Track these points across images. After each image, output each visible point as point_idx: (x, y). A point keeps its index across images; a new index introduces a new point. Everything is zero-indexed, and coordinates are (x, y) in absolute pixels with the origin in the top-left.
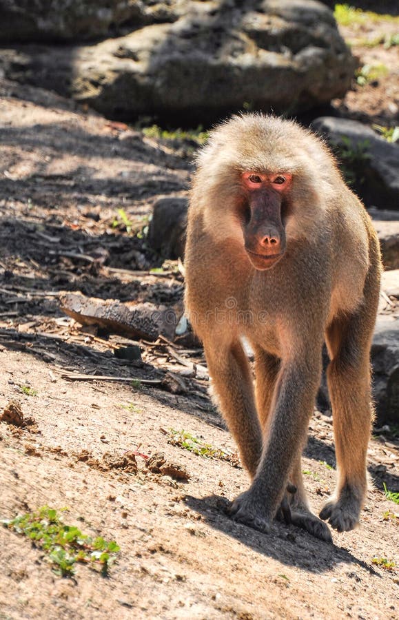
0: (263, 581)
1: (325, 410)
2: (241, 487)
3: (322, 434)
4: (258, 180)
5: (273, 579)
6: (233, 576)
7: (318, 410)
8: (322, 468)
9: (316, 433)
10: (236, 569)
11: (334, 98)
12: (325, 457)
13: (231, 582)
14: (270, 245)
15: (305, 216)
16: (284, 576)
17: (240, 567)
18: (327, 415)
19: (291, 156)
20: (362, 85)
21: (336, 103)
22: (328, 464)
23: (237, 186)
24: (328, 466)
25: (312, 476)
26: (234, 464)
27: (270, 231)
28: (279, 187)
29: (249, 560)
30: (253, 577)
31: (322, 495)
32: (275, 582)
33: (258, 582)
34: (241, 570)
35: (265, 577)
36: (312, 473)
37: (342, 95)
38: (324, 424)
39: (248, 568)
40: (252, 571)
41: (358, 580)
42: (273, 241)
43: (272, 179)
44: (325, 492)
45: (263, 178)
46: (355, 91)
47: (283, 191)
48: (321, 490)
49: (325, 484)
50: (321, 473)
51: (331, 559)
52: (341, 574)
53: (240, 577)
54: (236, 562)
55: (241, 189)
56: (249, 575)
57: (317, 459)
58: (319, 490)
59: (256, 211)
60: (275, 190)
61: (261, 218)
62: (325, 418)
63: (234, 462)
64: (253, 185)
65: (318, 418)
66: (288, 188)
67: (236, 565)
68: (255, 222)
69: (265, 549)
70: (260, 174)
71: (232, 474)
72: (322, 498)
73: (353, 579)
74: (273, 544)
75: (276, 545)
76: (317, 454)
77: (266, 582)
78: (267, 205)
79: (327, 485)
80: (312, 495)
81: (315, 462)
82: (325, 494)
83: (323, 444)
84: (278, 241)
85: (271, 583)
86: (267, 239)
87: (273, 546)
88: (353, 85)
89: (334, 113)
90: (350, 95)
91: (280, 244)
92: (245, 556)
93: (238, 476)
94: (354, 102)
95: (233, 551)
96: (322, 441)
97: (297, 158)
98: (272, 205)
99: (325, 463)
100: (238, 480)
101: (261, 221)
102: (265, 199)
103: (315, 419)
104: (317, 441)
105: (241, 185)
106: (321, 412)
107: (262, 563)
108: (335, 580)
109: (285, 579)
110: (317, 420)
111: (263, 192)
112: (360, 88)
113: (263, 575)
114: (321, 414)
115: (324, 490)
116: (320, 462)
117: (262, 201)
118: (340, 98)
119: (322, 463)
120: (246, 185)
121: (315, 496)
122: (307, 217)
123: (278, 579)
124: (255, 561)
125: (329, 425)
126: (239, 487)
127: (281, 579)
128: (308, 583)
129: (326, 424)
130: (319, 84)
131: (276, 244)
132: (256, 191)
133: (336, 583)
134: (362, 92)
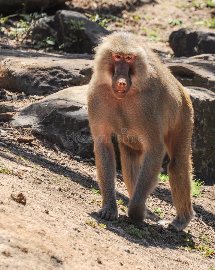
1: (63, 151)
2: (22, 188)
3: (62, 162)
4: (119, 57)
6: (18, 230)
8: (61, 178)
9: (59, 162)
10: (20, 227)
12: (63, 173)
13: (17, 233)
14: (122, 86)
15: (140, 76)
17: (21, 226)
19: (135, 48)
21: (67, 3)
24: (64, 177)
25: (56, 182)
26: (19, 177)
27: (123, 79)
28: (129, 61)
29: (26, 223)
30: (28, 231)
31: (61, 191)
32: (39, 233)
33: (30, 233)
34: (22, 227)
35: (34, 231)
38: (62, 157)
39: (25, 227)
40: (27, 228)
41: (79, 231)
43: (126, 57)
44: (63, 190)
45: (121, 56)
47: (131, 63)
49: (63, 186)
50: (61, 181)
51: (66, 222)
52: (70, 229)
53: (22, 231)
54: (20, 224)
55: (111, 61)
56: (26, 230)
57: (59, 174)
58: (60, 189)
59: (117, 71)
61: (119, 73)
62: (63, 154)
63: (19, 176)
64: (117, 60)
66: (133, 62)
67: (20, 225)
68: (116, 76)
69: (34, 217)
70: (120, 55)
71: (18, 182)
72: (62, 193)
73: (77, 231)
74: (38, 215)
75: (39, 215)
76: (59, 172)
77: (34, 233)
78: (122, 68)
79: (64, 187)
80: (56, 191)
81: (58, 175)
82: (63, 191)
83: (62, 167)
85: (37, 234)
86: (121, 83)
92: (24, 221)
93: (21, 182)
94: (77, 3)
95: (18, 218)
96: (62, 165)
97: (138, 49)
98: (125, 68)
100: (21, 184)
101: (119, 75)
102: (121, 66)
104: (59, 165)
105: (111, 59)
106: (61, 152)
107: (33, 224)
109: (43, 232)
110: (59, 155)
111: (121, 63)
113: (33, 230)
115: (63, 189)
117: (120, 67)
119: (61, 176)
120: (113, 59)
121: (58, 192)
122: (141, 76)
123: (40, 232)
124: (29, 223)
125: (65, 158)
126: (21, 188)
127: (42, 232)
128: (55, 233)
131: (125, 85)
132: (118, 62)
133: (68, 233)
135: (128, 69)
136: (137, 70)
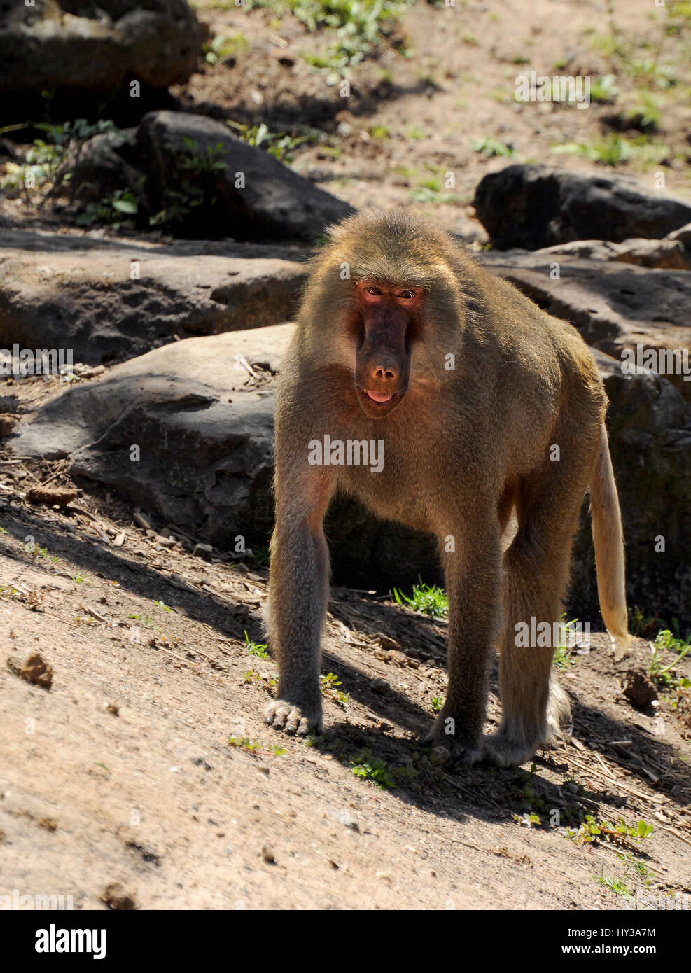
0: (73, 773)
1: (162, 528)
2: (41, 639)
3: (158, 562)
4: (378, 292)
5: (87, 770)
6: (29, 765)
7: (152, 528)
8: (157, 611)
9: (148, 561)
10: (35, 755)
11: (173, 83)
12: (161, 594)
13: (26, 773)
14: (384, 379)
16: (102, 765)
17: (37, 751)
18: (164, 536)
19: (425, 264)
20: (212, 65)
21: (175, 91)
22: (165, 604)
23: (351, 298)
24: (166, 607)
25: (142, 622)
26: (31, 606)
27: (386, 360)
28: (405, 303)
29: (53, 742)
30: (58, 766)
31: (157, 649)
32: (90, 772)
33: (65, 774)
34: (40, 756)
35: (75, 766)
36: (143, 617)
37: (184, 80)
38: (160, 548)
39: (49, 755)
40: (56, 757)
41: (209, 768)
42: (389, 375)
43: (397, 292)
44: (161, 645)
45: (385, 290)
46: (203, 73)
47: (411, 308)
48: (156, 642)
49: (161, 633)
50: (156, 617)
51: (170, 740)
52: (183, 760)
53: (39, 766)
54: (34, 745)
55: (355, 302)
56: (52, 764)
57: (151, 598)
58: (153, 642)
59: (372, 333)
60: (401, 306)
61: (377, 341)
62: (161, 539)
63: (32, 603)
64: (371, 298)
65: (152, 539)
66: (418, 305)
67: (33, 750)
68: (369, 348)
69: (75, 726)
70: (381, 285)
71: (28, 621)
72: (157, 653)
73: (201, 768)
74: (86, 719)
75: (91, 721)
76: (151, 591)
77: (77, 773)
78: (385, 325)
79: (164, 635)
80: (142, 649)
81: (148, 601)
82: (161, 648)
83: (159, 576)
84: (396, 375)
85: (83, 775)
86: (380, 372)
87: (88, 722)
88: (201, 66)
89: (174, 105)
90: (196, 79)
91: (399, 379)
92: (47, 736)
93: (37, 623)
94: (202, 89)
96: (158, 571)
97: (432, 267)
98: (394, 325)
99: (162, 603)
100: (36, 629)
101: (376, 346)
102: (384, 317)
103: (147, 541)
104: (150, 572)
105: (355, 297)
106: (156, 531)
107: (71, 747)
108: (174, 769)
109: (103, 770)
110: (149, 542)
111: (383, 308)
112: (209, 70)
113: (73, 763)
114: (155, 533)
115: (160, 642)
116: (154, 602)
117: (380, 320)
118: (181, 84)
119: (157, 603)
120: (361, 298)
121: (147, 651)
123: (94, 769)
124: (60, 744)
125: (167, 549)
126: (37, 639)
127: (97, 769)
128: (137, 774)
129: (162, 548)
130: (152, 64)
131: (393, 379)
132: (374, 307)
133: (177, 773)
134: (212, 75)
135: (405, 327)
136: (430, 329)
